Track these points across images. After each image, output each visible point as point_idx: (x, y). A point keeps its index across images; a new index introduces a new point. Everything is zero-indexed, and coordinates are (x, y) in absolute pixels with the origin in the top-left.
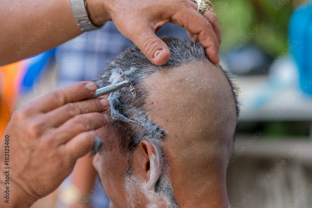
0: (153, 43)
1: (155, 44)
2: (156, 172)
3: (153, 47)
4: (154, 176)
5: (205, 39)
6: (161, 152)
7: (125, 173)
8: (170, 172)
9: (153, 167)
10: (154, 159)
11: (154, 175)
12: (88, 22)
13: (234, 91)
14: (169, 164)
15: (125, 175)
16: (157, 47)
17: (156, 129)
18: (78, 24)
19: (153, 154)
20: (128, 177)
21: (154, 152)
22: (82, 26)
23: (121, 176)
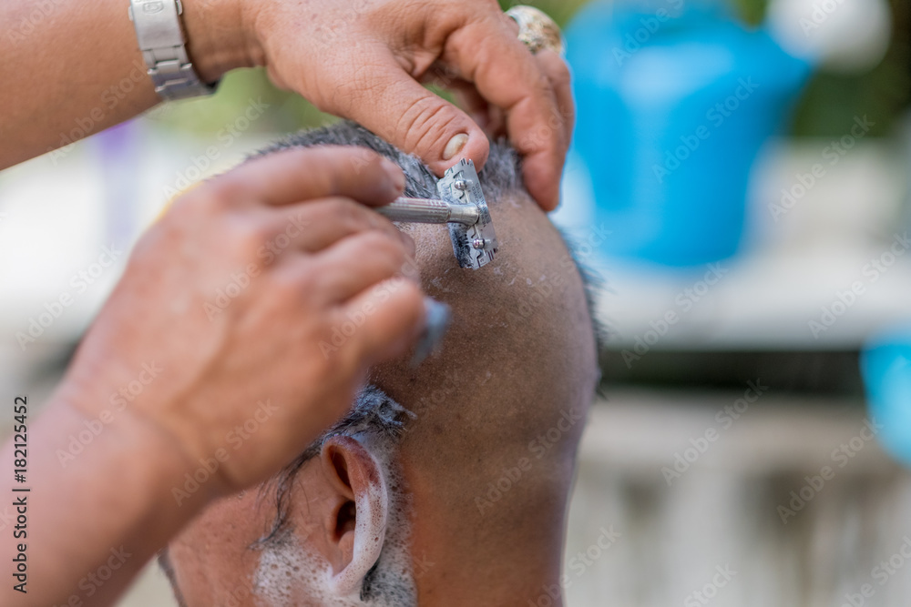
0: (433, 114)
1: (442, 116)
2: (377, 539)
3: (436, 126)
4: (369, 551)
5: (527, 126)
6: (389, 477)
7: (262, 539)
8: (409, 539)
9: (368, 523)
10: (373, 499)
11: (369, 547)
12: (182, 65)
13: (591, 288)
14: (410, 513)
15: (261, 546)
16: (451, 127)
17: (380, 405)
18: (151, 72)
19: (371, 485)
20: (271, 551)
21: (372, 476)
22: (160, 79)
23: (248, 548)
